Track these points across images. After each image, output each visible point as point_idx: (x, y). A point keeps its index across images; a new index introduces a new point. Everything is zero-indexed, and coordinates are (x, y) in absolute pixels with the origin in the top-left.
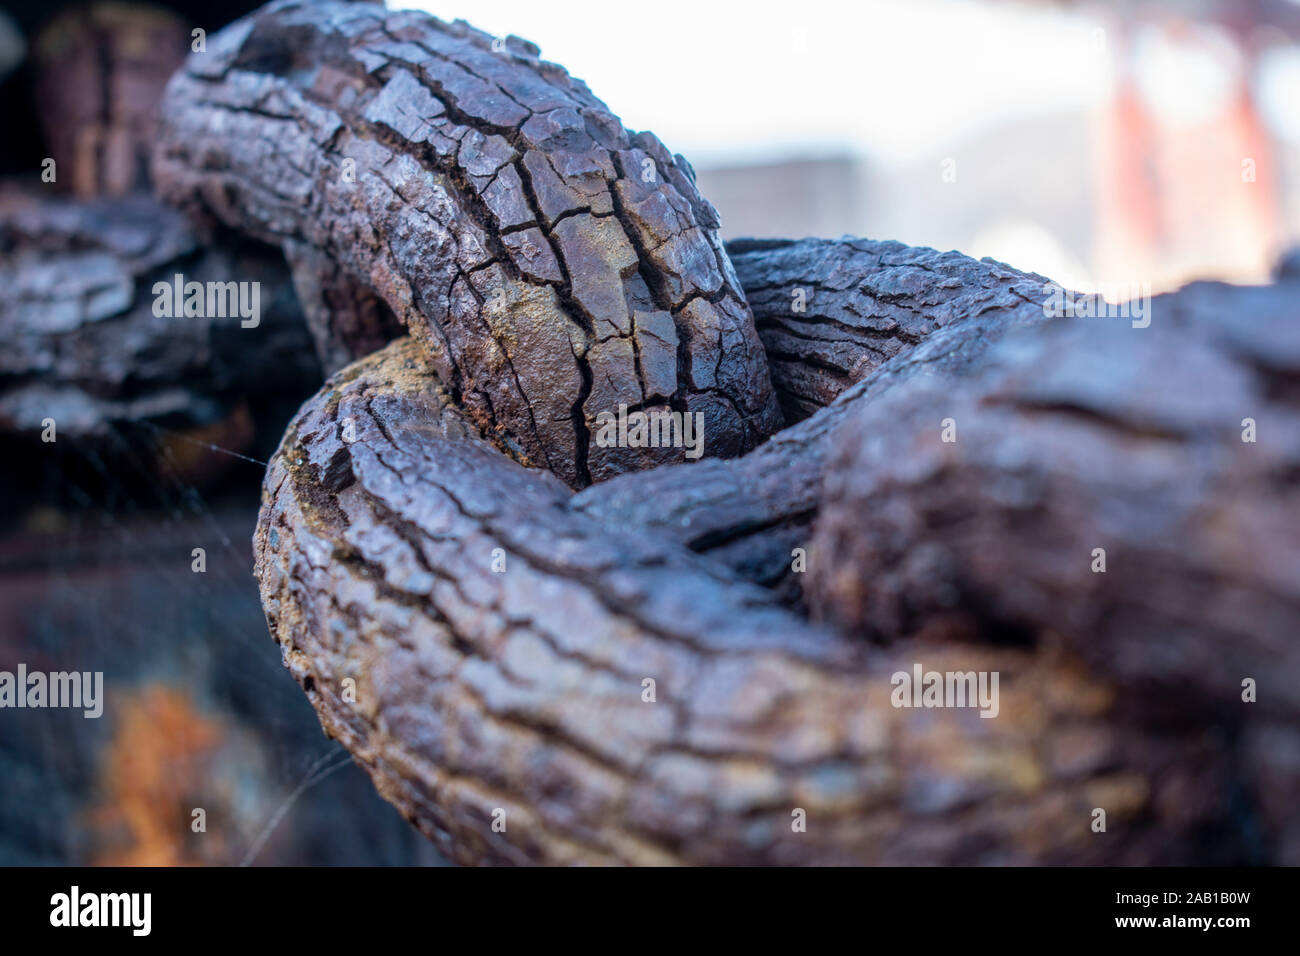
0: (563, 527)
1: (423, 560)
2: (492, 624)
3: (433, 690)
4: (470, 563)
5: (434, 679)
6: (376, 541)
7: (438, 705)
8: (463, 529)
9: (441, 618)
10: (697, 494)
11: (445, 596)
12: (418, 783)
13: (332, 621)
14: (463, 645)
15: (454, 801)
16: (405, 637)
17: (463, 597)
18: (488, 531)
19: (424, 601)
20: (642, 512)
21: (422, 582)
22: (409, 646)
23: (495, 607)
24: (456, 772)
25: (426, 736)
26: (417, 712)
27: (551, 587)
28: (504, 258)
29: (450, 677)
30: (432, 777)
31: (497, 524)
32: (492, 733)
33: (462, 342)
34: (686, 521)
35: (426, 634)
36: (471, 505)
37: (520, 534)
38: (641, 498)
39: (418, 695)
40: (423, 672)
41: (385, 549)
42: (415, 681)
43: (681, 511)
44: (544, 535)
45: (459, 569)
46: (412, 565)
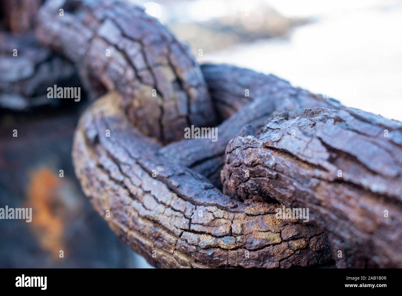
0: (158, 162)
1: (120, 170)
2: (140, 192)
3: (125, 207)
4: (133, 173)
5: (126, 205)
6: (108, 164)
7: (126, 212)
8: (131, 162)
9: (126, 187)
10: (193, 150)
11: (127, 182)
12: (122, 230)
13: (97, 184)
14: (132, 196)
15: (131, 236)
16: (117, 193)
17: (132, 183)
18: (138, 163)
19: (121, 183)
20: (178, 156)
21: (121, 178)
22: (118, 195)
23: (140, 187)
24: (131, 229)
25: (124, 220)
26: (121, 213)
27: (155, 183)
28: (139, 78)
29: (129, 205)
30: (126, 229)
31: (141, 161)
32: (140, 221)
33: (128, 100)
34: (190, 158)
35: (123, 192)
36: (133, 155)
37: (146, 164)
38: (178, 152)
39: (121, 208)
40: (122, 202)
41: (111, 166)
42: (120, 205)
43: (188, 156)
44: (153, 165)
45: (130, 174)
46: (118, 171)
